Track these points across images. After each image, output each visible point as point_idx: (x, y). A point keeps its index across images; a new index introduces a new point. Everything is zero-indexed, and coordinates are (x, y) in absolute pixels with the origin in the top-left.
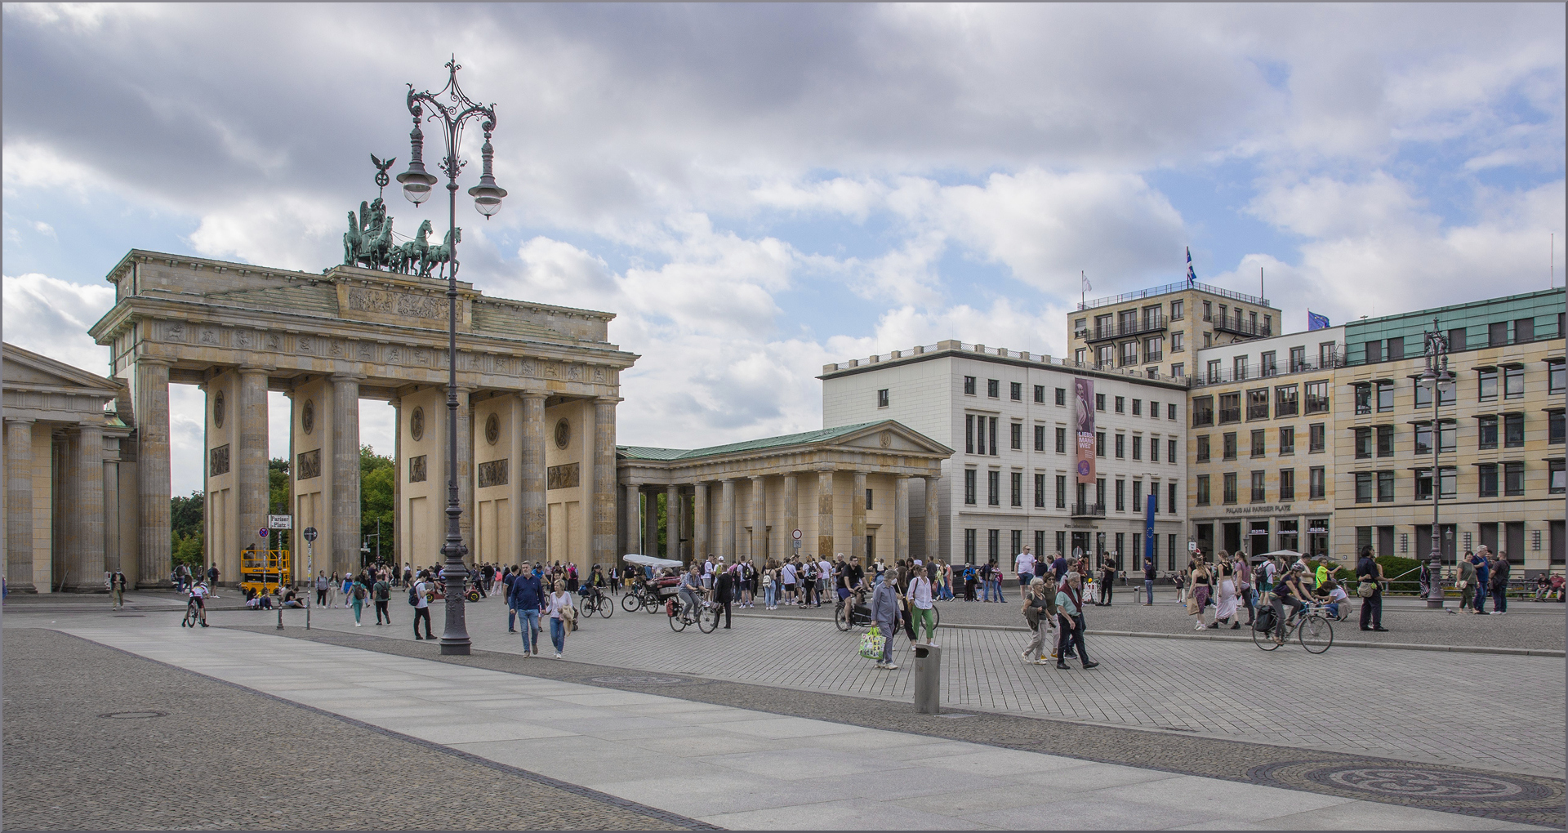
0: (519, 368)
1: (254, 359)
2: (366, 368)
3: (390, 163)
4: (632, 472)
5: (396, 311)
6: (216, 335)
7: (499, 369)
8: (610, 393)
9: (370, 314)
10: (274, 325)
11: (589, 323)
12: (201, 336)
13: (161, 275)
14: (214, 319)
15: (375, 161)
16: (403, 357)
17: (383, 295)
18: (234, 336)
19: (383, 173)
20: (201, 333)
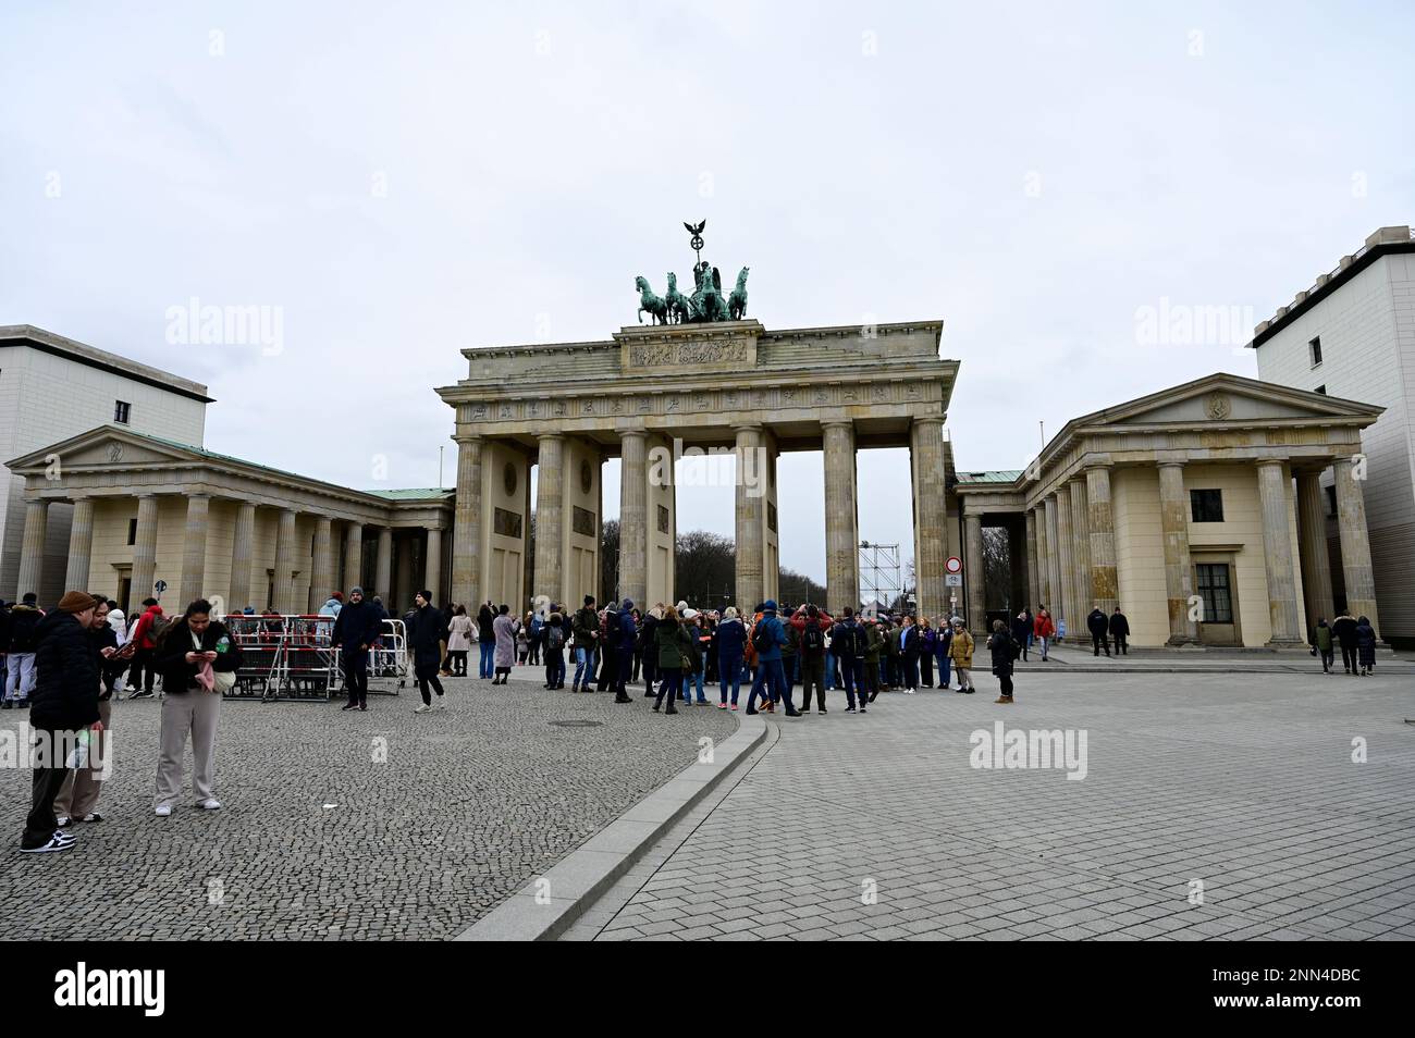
0: (813, 397)
1: (542, 427)
2: (645, 420)
3: (702, 225)
4: (967, 501)
5: (677, 361)
6: (513, 410)
7: (788, 402)
8: (929, 410)
9: (650, 369)
10: (555, 393)
11: (911, 337)
12: (500, 413)
13: (485, 367)
14: (504, 396)
15: (689, 227)
16: (685, 405)
17: (665, 348)
18: (528, 409)
19: (697, 238)
20: (501, 411)
